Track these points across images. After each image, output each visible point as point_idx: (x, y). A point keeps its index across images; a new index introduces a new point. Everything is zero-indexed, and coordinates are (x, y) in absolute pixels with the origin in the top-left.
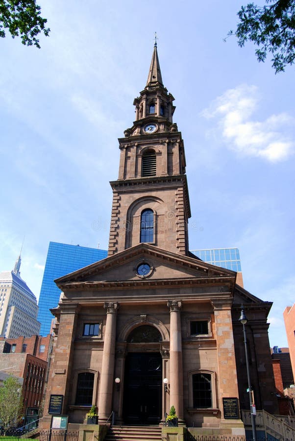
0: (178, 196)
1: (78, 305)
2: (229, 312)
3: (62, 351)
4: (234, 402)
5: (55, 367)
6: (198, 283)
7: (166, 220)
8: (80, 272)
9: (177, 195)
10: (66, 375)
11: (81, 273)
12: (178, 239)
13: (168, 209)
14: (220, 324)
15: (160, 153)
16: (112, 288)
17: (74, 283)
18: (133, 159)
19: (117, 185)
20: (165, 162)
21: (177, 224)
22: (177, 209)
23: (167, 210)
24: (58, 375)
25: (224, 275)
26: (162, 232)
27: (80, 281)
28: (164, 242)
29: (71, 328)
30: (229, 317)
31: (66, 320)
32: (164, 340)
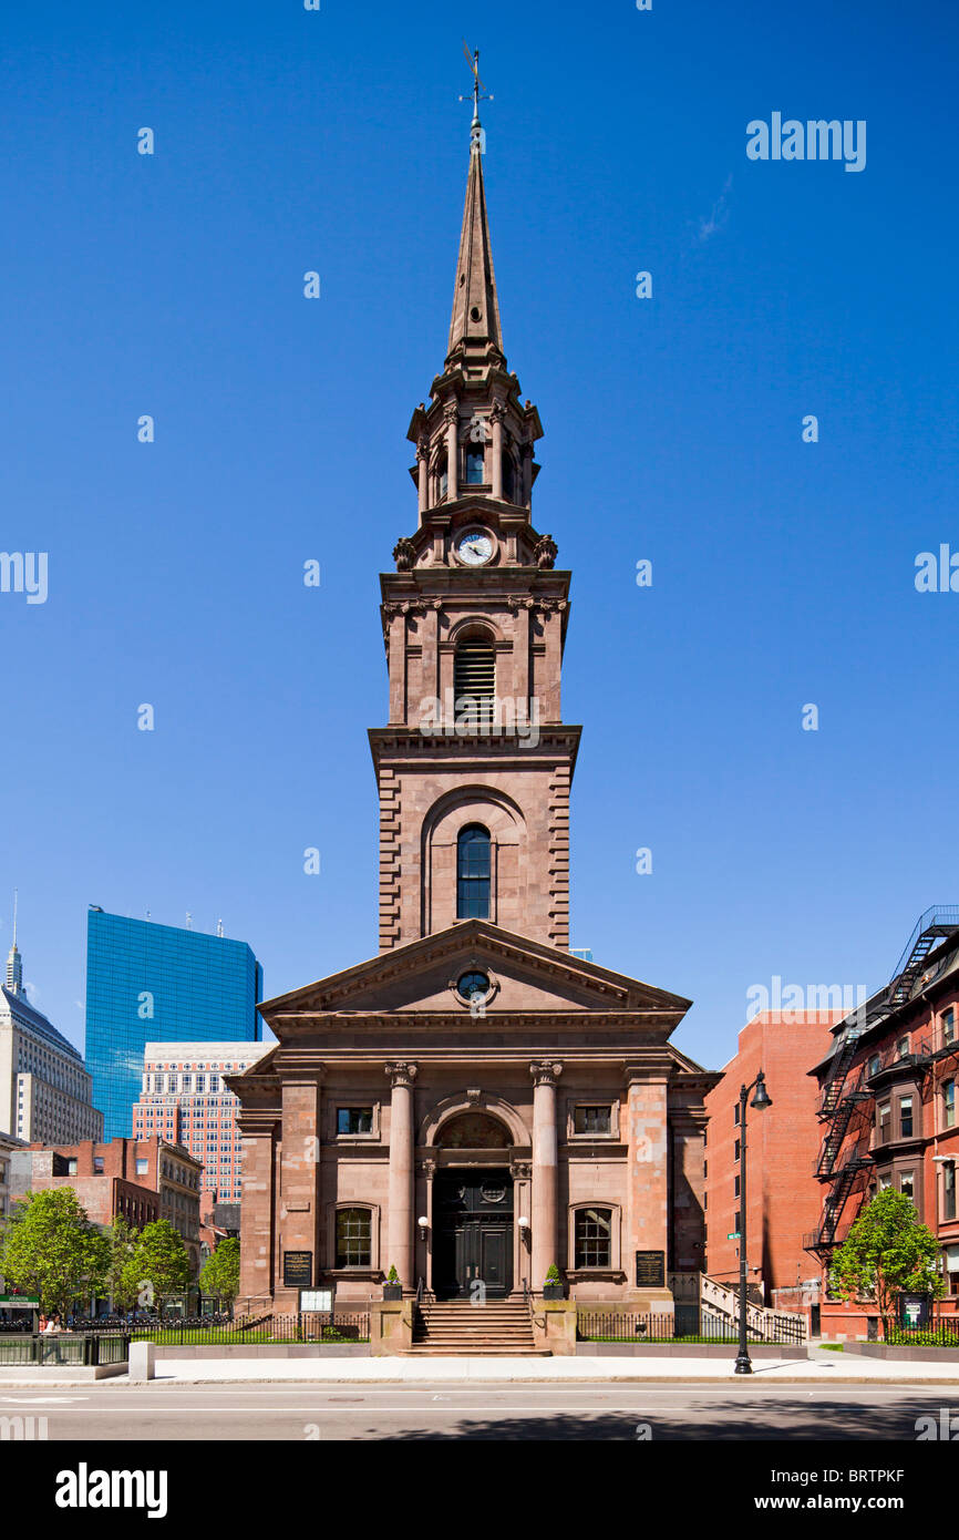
0: (557, 792)
1: (321, 1065)
2: (663, 1090)
3: (297, 1167)
4: (657, 1259)
5: (288, 1198)
6: (599, 1023)
7: (523, 860)
8: (322, 986)
9: (553, 788)
10: (312, 1212)
11: (325, 988)
12: (552, 915)
13: (529, 831)
14: (641, 1113)
15: (508, 646)
16: (401, 1028)
17: (308, 1015)
18: (430, 657)
19: (391, 744)
20: (523, 679)
21: (552, 872)
22: (552, 830)
23: (525, 832)
24: (295, 1214)
25: (661, 1007)
26: (513, 893)
27: (324, 1009)
28: (516, 919)
29: (311, 1118)
30: (661, 1099)
31: (296, 1099)
32: (517, 1144)
